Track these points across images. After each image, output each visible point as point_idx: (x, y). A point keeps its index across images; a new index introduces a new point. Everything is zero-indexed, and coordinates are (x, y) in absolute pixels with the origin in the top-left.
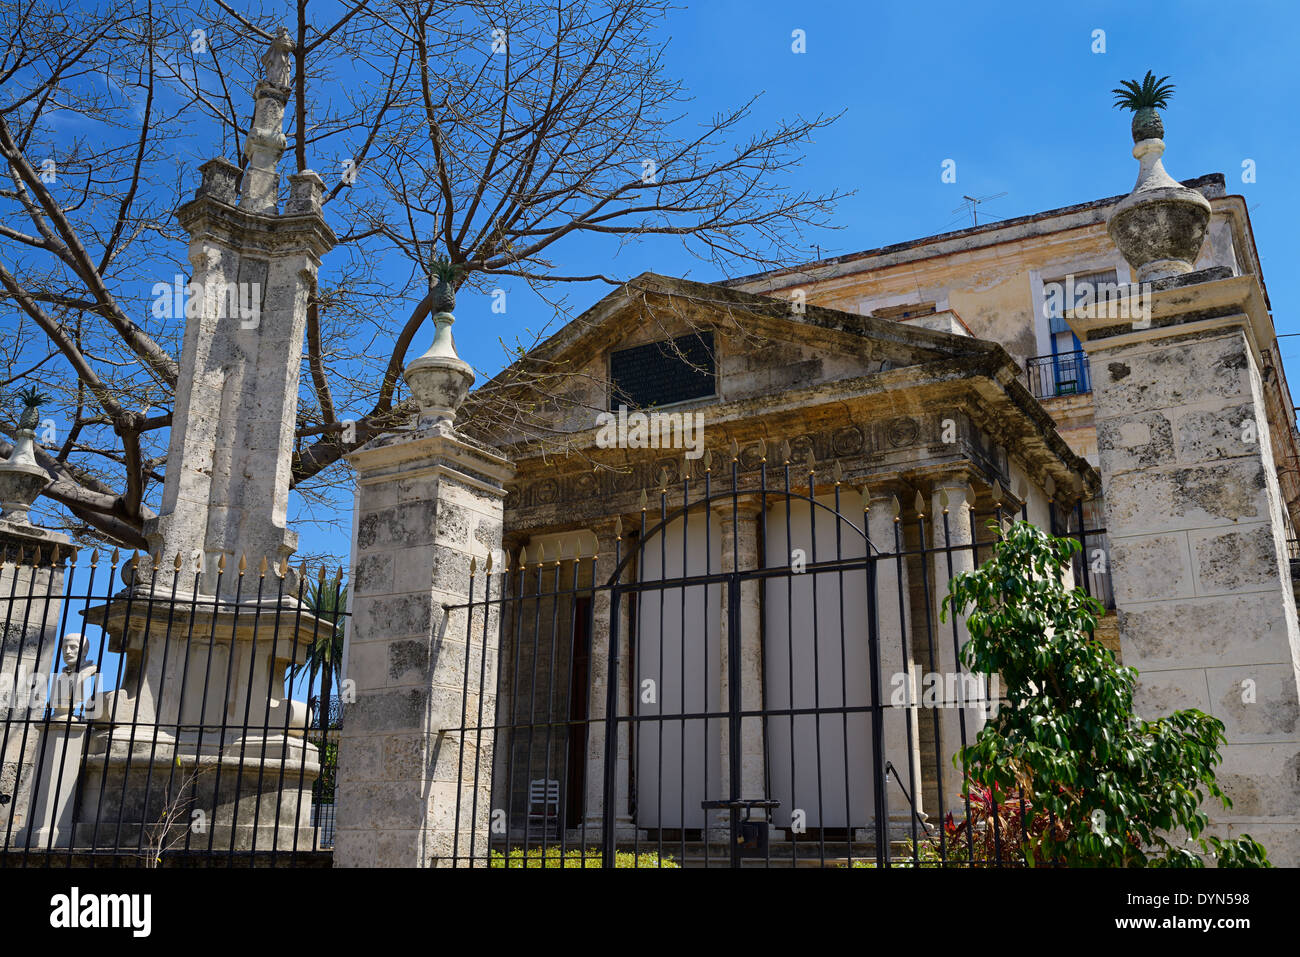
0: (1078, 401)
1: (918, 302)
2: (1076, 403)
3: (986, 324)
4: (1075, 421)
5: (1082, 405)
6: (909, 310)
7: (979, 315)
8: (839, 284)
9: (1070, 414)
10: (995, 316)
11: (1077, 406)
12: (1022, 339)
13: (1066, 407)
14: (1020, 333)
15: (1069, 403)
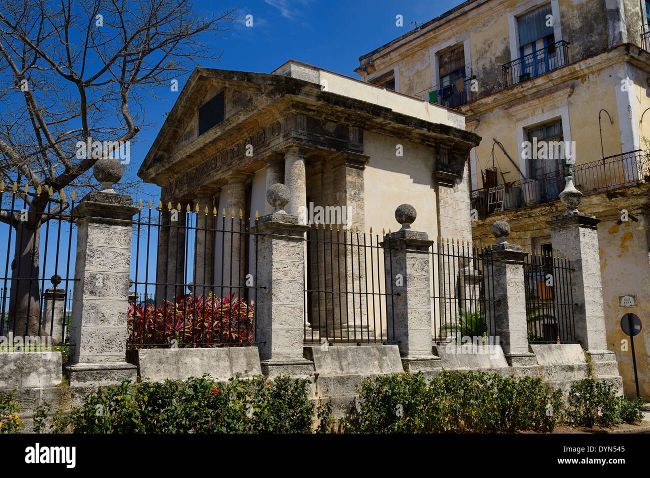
0: (527, 85)
1: (456, 43)
2: (526, 87)
3: (487, 48)
4: (529, 97)
5: (529, 87)
6: (454, 48)
7: (484, 44)
8: (418, 41)
9: (525, 93)
10: (491, 43)
11: (527, 88)
12: (504, 54)
13: (522, 90)
14: (503, 50)
15: (522, 87)
